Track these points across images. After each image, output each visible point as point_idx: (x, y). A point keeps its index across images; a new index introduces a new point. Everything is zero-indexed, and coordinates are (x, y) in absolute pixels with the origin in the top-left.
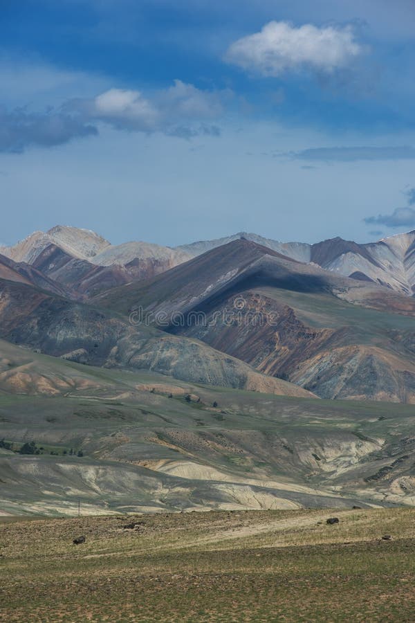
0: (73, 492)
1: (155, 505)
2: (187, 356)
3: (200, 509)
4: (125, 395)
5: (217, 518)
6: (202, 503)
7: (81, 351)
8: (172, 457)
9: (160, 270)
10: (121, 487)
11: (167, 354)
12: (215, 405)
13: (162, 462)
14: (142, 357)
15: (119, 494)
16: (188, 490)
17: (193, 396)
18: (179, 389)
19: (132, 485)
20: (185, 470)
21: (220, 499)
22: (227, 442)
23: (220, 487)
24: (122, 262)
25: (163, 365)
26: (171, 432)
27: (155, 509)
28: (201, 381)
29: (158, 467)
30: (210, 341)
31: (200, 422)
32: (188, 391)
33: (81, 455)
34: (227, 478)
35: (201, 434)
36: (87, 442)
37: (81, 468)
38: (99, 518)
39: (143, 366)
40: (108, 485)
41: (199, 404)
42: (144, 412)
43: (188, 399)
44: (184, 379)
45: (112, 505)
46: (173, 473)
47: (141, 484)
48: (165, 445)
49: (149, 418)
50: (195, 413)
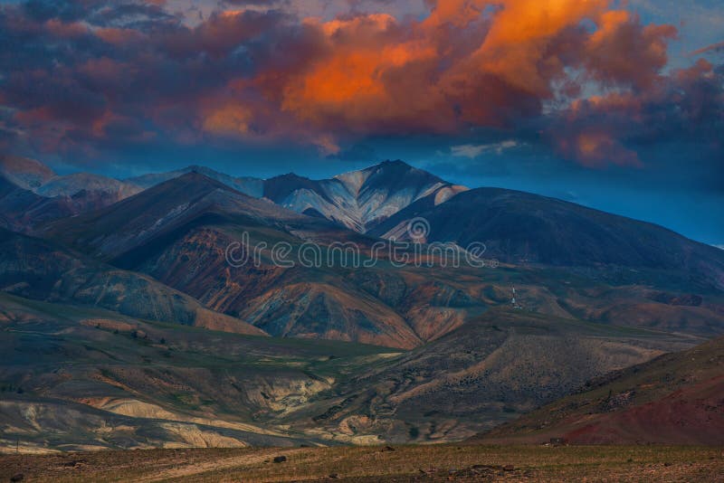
0: (11, 429)
1: (97, 443)
2: (135, 291)
3: (144, 447)
4: (69, 331)
5: (162, 456)
6: (146, 442)
7: (23, 284)
8: (118, 394)
9: (108, 202)
10: (63, 425)
11: (114, 288)
12: (163, 342)
13: (105, 401)
14: (87, 291)
15: (60, 432)
16: (132, 428)
17: (141, 333)
18: (125, 325)
19: (74, 423)
20: (128, 408)
21: (165, 437)
22: (174, 379)
23: (166, 426)
24: (68, 194)
25: (109, 301)
26: (116, 369)
27: (97, 448)
28: (149, 317)
29: (102, 404)
30: (158, 276)
31: (147, 359)
32: (135, 327)
33: (20, 391)
34: (173, 416)
35: (147, 371)
36: (27, 378)
37: (21, 405)
38: (39, 456)
39: (89, 301)
40: (49, 423)
41: (145, 341)
42: (89, 349)
43: (134, 335)
44: (131, 315)
45: (52, 444)
46: (117, 411)
47: (83, 422)
48: (108, 381)
49: (95, 355)
50: (142, 350)
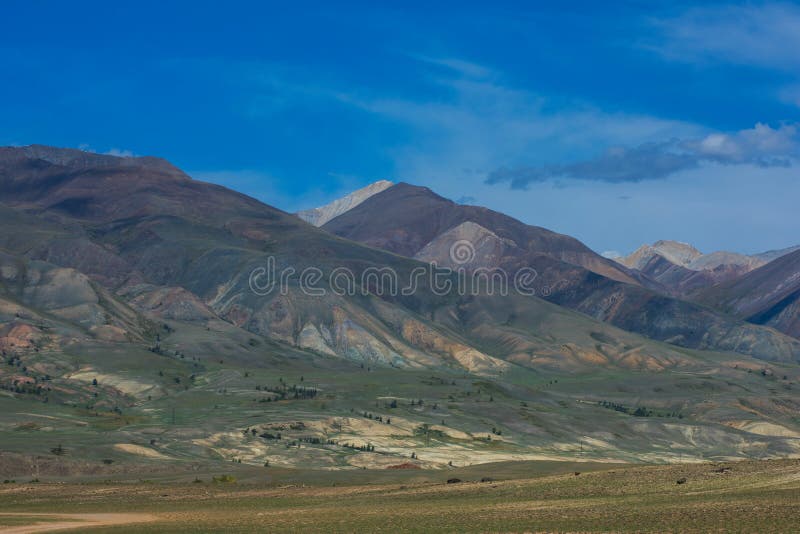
0: (676, 445)
1: (739, 455)
2: (763, 340)
3: (773, 457)
4: (715, 371)
5: (788, 464)
6: (774, 454)
7: (681, 337)
8: (751, 418)
9: (741, 273)
10: (712, 442)
11: (747, 338)
12: (785, 378)
13: (744, 423)
14: (727, 341)
15: (710, 447)
16: (764, 444)
17: (768, 372)
18: (757, 366)
19: (720, 440)
20: (761, 429)
21: (790, 451)
22: (795, 406)
23: (790, 442)
24: (711, 268)
25: (744, 347)
26: (750, 399)
27: (738, 459)
28: (774, 360)
29: (741, 426)
30: (779, 328)
31: (773, 391)
32: (764, 367)
33: (681, 417)
34: (794, 434)
35: (773, 400)
36: (685, 407)
37: (682, 427)
38: (696, 465)
39: (727, 348)
40: (702, 440)
41: (772, 378)
42: (730, 384)
43: (764, 374)
44: (760, 358)
45: (706, 456)
46: (752, 431)
47: (728, 440)
48: (745, 408)
49: (735, 389)
50: (769, 384)
